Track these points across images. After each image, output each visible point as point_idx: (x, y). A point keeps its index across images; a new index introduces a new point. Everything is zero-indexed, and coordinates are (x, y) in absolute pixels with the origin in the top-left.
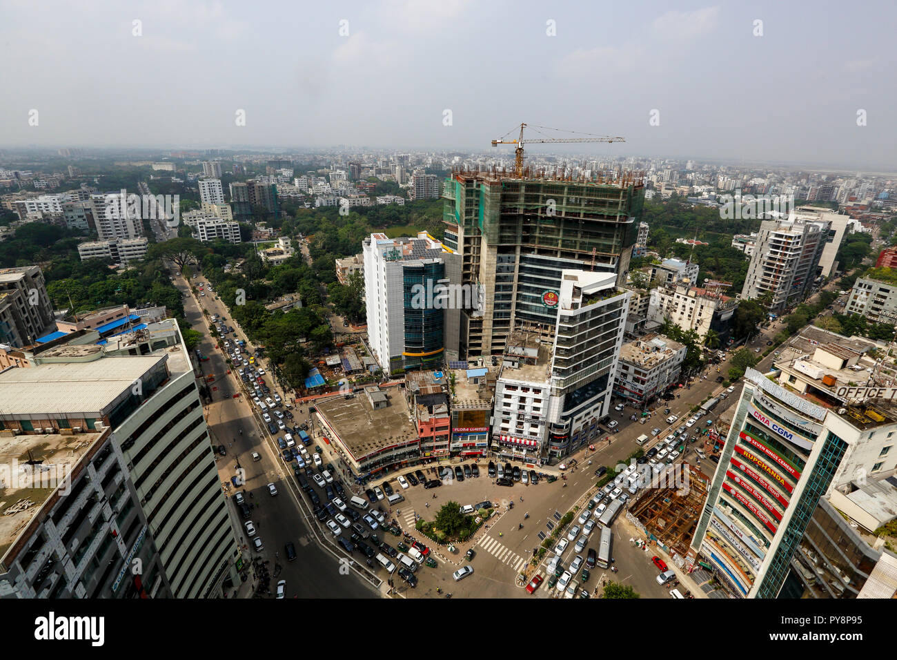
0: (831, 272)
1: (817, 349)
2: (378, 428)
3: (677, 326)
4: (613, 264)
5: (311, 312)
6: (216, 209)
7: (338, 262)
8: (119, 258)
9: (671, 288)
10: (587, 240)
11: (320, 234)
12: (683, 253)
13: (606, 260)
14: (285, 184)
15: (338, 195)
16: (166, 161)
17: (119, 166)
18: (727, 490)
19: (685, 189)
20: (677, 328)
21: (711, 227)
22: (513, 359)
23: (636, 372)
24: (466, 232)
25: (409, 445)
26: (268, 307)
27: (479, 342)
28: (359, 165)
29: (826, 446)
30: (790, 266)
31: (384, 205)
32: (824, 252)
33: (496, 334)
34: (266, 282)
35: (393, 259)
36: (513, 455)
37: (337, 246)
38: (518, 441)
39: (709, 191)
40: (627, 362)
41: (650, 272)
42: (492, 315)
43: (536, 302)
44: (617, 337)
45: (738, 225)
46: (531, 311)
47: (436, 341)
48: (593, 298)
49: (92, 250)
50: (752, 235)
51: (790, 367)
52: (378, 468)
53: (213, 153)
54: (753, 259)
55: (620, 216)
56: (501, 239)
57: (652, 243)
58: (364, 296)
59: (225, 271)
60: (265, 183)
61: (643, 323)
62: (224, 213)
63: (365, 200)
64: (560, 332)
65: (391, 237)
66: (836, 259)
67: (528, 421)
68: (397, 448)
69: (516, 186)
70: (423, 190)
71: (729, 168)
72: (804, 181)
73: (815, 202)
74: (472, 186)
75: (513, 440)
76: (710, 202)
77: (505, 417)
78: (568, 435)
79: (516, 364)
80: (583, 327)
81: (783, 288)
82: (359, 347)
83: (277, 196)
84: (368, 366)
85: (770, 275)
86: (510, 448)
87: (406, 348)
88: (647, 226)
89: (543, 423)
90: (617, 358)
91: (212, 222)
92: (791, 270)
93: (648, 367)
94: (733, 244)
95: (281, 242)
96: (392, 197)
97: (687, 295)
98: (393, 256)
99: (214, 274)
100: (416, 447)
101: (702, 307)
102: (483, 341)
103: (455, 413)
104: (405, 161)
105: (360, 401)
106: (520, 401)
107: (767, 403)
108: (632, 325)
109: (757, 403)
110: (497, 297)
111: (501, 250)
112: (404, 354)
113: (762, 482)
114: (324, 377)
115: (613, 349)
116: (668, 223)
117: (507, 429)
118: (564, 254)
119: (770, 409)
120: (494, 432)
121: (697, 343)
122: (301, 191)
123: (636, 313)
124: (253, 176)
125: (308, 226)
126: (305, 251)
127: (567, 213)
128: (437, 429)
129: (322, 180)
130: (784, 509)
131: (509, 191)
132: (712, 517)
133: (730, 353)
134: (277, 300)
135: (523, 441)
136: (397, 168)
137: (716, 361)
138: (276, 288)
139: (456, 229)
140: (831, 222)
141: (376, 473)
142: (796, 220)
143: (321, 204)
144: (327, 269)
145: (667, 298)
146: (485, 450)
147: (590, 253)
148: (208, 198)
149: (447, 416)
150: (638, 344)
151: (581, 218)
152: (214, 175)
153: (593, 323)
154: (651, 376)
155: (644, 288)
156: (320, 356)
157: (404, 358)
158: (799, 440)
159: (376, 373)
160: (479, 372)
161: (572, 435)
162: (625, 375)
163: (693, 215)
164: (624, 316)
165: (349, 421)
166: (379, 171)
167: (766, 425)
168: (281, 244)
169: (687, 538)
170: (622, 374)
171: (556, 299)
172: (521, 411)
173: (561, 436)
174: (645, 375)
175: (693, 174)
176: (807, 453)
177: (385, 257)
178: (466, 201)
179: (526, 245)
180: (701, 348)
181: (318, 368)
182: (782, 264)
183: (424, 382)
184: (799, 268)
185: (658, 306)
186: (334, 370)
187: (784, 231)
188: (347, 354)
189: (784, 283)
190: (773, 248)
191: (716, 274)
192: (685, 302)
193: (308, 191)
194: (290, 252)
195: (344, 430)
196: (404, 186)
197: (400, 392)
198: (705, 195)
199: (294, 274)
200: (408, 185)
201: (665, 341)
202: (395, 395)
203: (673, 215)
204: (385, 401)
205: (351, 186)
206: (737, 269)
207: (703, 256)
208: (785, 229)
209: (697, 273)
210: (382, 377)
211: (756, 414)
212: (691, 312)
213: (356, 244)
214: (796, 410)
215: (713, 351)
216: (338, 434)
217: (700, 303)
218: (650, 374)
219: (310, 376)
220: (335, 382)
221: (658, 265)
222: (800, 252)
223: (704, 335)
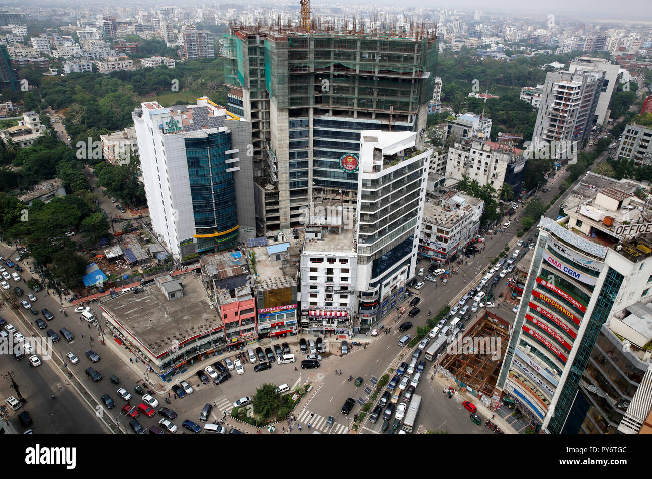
0: (605, 121)
1: (598, 194)
2: (176, 319)
3: (474, 182)
4: (411, 122)
5: (78, 200)
7: (104, 139)
9: (467, 143)
10: (383, 98)
11: (76, 106)
12: (475, 107)
13: (404, 118)
14: (19, 45)
15: (92, 58)
18: (526, 331)
19: (474, 40)
20: (475, 183)
21: (500, 80)
22: (315, 230)
23: (440, 231)
24: (253, 95)
25: (213, 334)
27: (277, 215)
28: (114, 20)
29: (606, 280)
30: (572, 116)
31: (151, 69)
32: (599, 102)
33: (294, 205)
34: (14, 169)
35: (171, 131)
36: (324, 329)
37: (100, 120)
38: (328, 313)
39: (497, 43)
40: (430, 222)
41: (446, 129)
42: (288, 186)
43: (335, 168)
44: (420, 197)
45: (525, 76)
46: (329, 177)
47: (229, 218)
48: (393, 159)
50: (538, 86)
51: (577, 212)
52: (182, 361)
54: (539, 111)
55: (416, 71)
56: (292, 101)
57: (446, 99)
58: (141, 175)
61: (443, 181)
63: (126, 63)
64: (363, 197)
65: (165, 106)
66: (609, 108)
67: (337, 292)
68: (200, 338)
69: (304, 42)
70: (196, 49)
71: (514, 18)
72: (581, 32)
73: (590, 53)
74: (255, 42)
75: (323, 313)
76: (498, 54)
77: (313, 291)
78: (378, 301)
79: (320, 235)
80: (386, 190)
81: (566, 137)
82: (142, 234)
83: (10, 61)
84: (155, 254)
85: (554, 126)
86: (320, 322)
87: (197, 230)
88: (441, 81)
89: (352, 292)
90: (421, 219)
92: (572, 120)
93: (450, 225)
94: (521, 96)
95: (27, 119)
96: (160, 59)
97: (482, 150)
98: (171, 128)
100: (221, 334)
101: (496, 161)
102: (281, 214)
103: (260, 293)
104: (171, 15)
105: (152, 294)
106: (327, 273)
107: (559, 248)
108: (433, 184)
109: (550, 248)
110: (292, 166)
111: (293, 113)
112: (194, 236)
113: (555, 319)
114: (104, 272)
115: (417, 210)
116: (459, 77)
117: (315, 304)
118: (360, 114)
119: (562, 253)
120: (303, 307)
121: (494, 197)
123: (435, 171)
125: (59, 98)
126: (60, 128)
127: (360, 71)
128: (242, 312)
129: (69, 40)
130: (573, 341)
131: (297, 46)
132: (513, 358)
133: (523, 204)
134: (32, 190)
135: (333, 314)
136: (161, 23)
137: (511, 213)
139: (240, 93)
140: (604, 73)
141: (180, 368)
142: (576, 70)
143: (72, 71)
145: (464, 154)
146: (295, 327)
147: (387, 112)
149: (251, 297)
150: (439, 204)
151: (376, 74)
153: (396, 185)
154: (453, 234)
155: (442, 145)
156: (96, 249)
157: (195, 241)
158: (585, 278)
159: (166, 261)
160: (281, 248)
161: (381, 301)
162: (429, 235)
163: (483, 68)
164: (425, 175)
165: (143, 317)
166: (140, 28)
167: (558, 268)
168: (27, 121)
169: (492, 380)
170: (426, 234)
171: (356, 163)
172: (329, 283)
173: (371, 303)
174: (447, 233)
175: (481, 25)
176: (591, 288)
177: (162, 129)
178: (250, 61)
179: (319, 106)
180: (497, 201)
181: (96, 263)
182: (565, 115)
183: (222, 264)
184: (579, 117)
185: (456, 163)
186: (116, 263)
187: (566, 82)
188: (129, 243)
189: (567, 133)
190: (557, 99)
191: (507, 128)
192: (480, 157)
193: (52, 53)
194: (40, 131)
195: (138, 327)
196: (172, 45)
197: (196, 278)
198: (494, 47)
199: (49, 157)
200: (177, 44)
201: (464, 198)
202: (191, 282)
203: (464, 69)
204: (180, 290)
205: (107, 47)
206: (526, 122)
207: (495, 110)
208: (567, 80)
209: (490, 127)
210: (173, 264)
211: (550, 259)
212: (486, 167)
213: (124, 116)
214: (583, 251)
215: (507, 204)
216: (132, 332)
217: (494, 157)
218: (452, 231)
219: (88, 273)
220: (120, 276)
221: (454, 121)
222: (580, 102)
223: (500, 190)
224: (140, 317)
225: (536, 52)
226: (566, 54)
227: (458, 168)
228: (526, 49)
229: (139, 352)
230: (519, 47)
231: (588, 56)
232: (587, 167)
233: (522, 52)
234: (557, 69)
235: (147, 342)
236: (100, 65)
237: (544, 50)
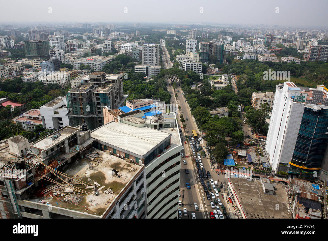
2: (266, 206)
6: (192, 55)
7: (254, 94)
8: (148, 74)
11: (245, 75)
14: (228, 45)
15: (257, 54)
16: (172, 29)
17: (154, 31)
26: (211, 112)
28: (272, 36)
31: (286, 62)
34: (212, 99)
37: (253, 84)
47: (316, 162)
49: (139, 69)
53: (194, 26)
58: (269, 118)
59: (192, 88)
60: (217, 43)
62: (195, 57)
63: (274, 58)
70: (316, 55)
82: (258, 149)
83: (223, 51)
84: (263, 163)
87: (292, 160)
91: (189, 61)
95: (223, 77)
96: (293, 58)
99: (186, 89)
104: (304, 35)
105: (256, 185)
112: (290, 163)
114: (235, 161)
122: (236, 49)
124: (212, 39)
125: (238, 70)
126: (234, 85)
129: (248, 44)
134: (215, 109)
136: (298, 40)
138: (216, 103)
143: (246, 58)
144: (246, 97)
148: (189, 49)
152: (193, 37)
157: (289, 166)
159: (268, 169)
165: (248, 195)
166: (285, 41)
168: (223, 78)
177: (293, 98)
181: (232, 155)
183: (304, 188)
186: (241, 159)
188: (251, 151)
193: (240, 49)
194: (227, 84)
195: (243, 199)
196: (301, 51)
197: (284, 188)
199: (227, 97)
200: (304, 51)
202: (280, 189)
204: (273, 191)
205: (266, 49)
210: (271, 172)
213: (266, 85)
216: (240, 201)
219: (227, 158)
220: (241, 166)
224: (246, 194)
229: (239, 212)
235: (246, 211)
236: (260, 57)
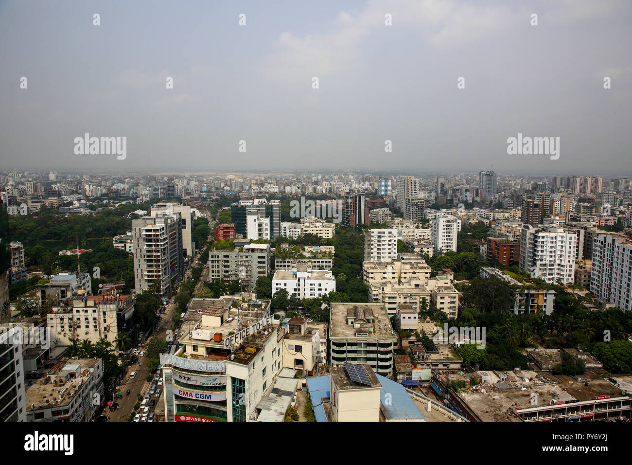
0: (193, 252)
1: (203, 316)
3: (85, 342)
9: (67, 304)
12: (69, 265)
20: (87, 343)
21: (90, 233)
23: (55, 413)
29: (233, 390)
30: (164, 254)
32: (183, 238)
39: (79, 200)
40: (41, 408)
41: (39, 294)
45: (114, 226)
50: (128, 234)
51: (190, 338)
54: (135, 255)
57: (32, 263)
61: (46, 353)
66: (192, 241)
71: (91, 176)
72: (153, 183)
73: (165, 199)
76: (82, 210)
81: (165, 274)
88: (21, 246)
92: (166, 257)
93: (67, 400)
94: (115, 245)
97: (86, 306)
101: (104, 313)
107: (185, 378)
109: (177, 382)
115: (16, 400)
116: (44, 237)
119: (189, 382)
121: (111, 350)
133: (143, 347)
137: (134, 360)
140: (180, 213)
142: (157, 215)
145: (66, 316)
150: (48, 381)
154: (74, 409)
155: (36, 314)
158: (216, 396)
163: (69, 225)
164: (19, 356)
167: (191, 397)
174: (66, 411)
175: (58, 185)
176: (224, 403)
180: (116, 353)
182: (158, 254)
184: (170, 254)
185: (59, 329)
187: (151, 226)
189: (165, 269)
190: (147, 242)
191: (109, 277)
192: (86, 314)
198: (76, 204)
201: (78, 363)
203: (49, 228)
206: (125, 268)
207: (91, 263)
208: (151, 224)
209: (90, 281)
211: (181, 393)
212: (95, 322)
214: (206, 372)
215: (129, 352)
217: (101, 310)
218: (72, 406)
221: (46, 285)
222: (168, 241)
223: (115, 341)
225: (119, 204)
226: (145, 202)
227: (62, 333)
228: (109, 202)
230: (102, 201)
231: (164, 202)
232: (191, 294)
233: (106, 205)
234: (141, 216)
237: (126, 201)
